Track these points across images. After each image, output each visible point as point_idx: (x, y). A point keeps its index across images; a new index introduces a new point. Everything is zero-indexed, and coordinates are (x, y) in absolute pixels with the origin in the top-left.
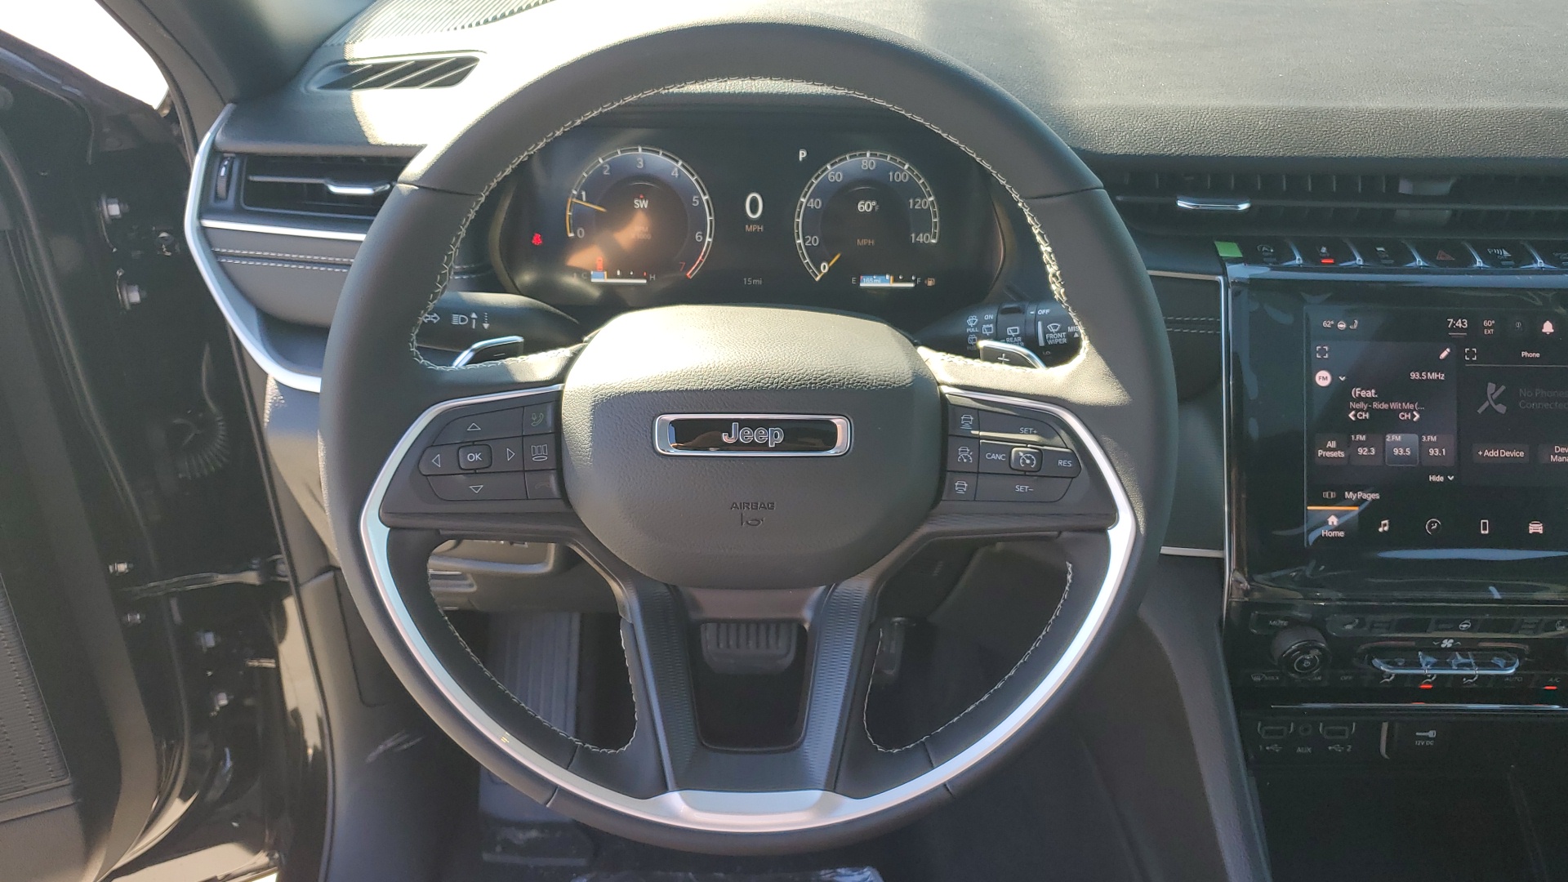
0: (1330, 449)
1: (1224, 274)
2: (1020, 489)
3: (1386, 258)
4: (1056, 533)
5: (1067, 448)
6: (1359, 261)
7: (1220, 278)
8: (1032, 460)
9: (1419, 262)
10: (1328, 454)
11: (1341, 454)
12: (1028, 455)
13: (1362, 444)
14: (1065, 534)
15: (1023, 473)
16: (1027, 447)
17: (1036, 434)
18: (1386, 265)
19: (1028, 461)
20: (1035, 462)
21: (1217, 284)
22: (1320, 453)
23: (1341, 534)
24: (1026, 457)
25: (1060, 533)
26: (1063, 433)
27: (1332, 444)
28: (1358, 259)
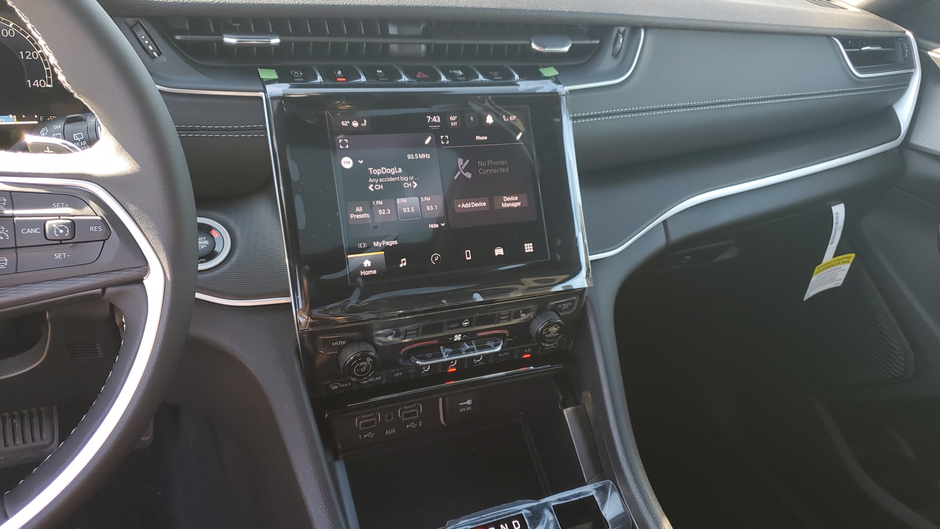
0: (359, 213)
1: (265, 92)
2: (58, 256)
3: (383, 77)
4: (100, 290)
5: (97, 215)
6: (363, 79)
7: (262, 94)
8: (65, 230)
9: (405, 79)
10: (358, 216)
11: (367, 215)
12: (61, 226)
13: (381, 207)
14: (109, 290)
15: (59, 242)
16: (60, 219)
17: (68, 207)
18: (382, 81)
19: (61, 231)
20: (68, 231)
21: (261, 98)
22: (352, 216)
23: (375, 272)
24: (59, 227)
25: (104, 290)
26: (92, 203)
27: (359, 209)
28: (362, 77)
